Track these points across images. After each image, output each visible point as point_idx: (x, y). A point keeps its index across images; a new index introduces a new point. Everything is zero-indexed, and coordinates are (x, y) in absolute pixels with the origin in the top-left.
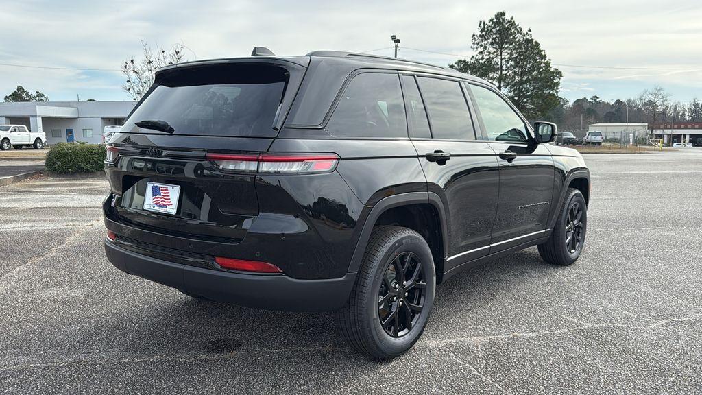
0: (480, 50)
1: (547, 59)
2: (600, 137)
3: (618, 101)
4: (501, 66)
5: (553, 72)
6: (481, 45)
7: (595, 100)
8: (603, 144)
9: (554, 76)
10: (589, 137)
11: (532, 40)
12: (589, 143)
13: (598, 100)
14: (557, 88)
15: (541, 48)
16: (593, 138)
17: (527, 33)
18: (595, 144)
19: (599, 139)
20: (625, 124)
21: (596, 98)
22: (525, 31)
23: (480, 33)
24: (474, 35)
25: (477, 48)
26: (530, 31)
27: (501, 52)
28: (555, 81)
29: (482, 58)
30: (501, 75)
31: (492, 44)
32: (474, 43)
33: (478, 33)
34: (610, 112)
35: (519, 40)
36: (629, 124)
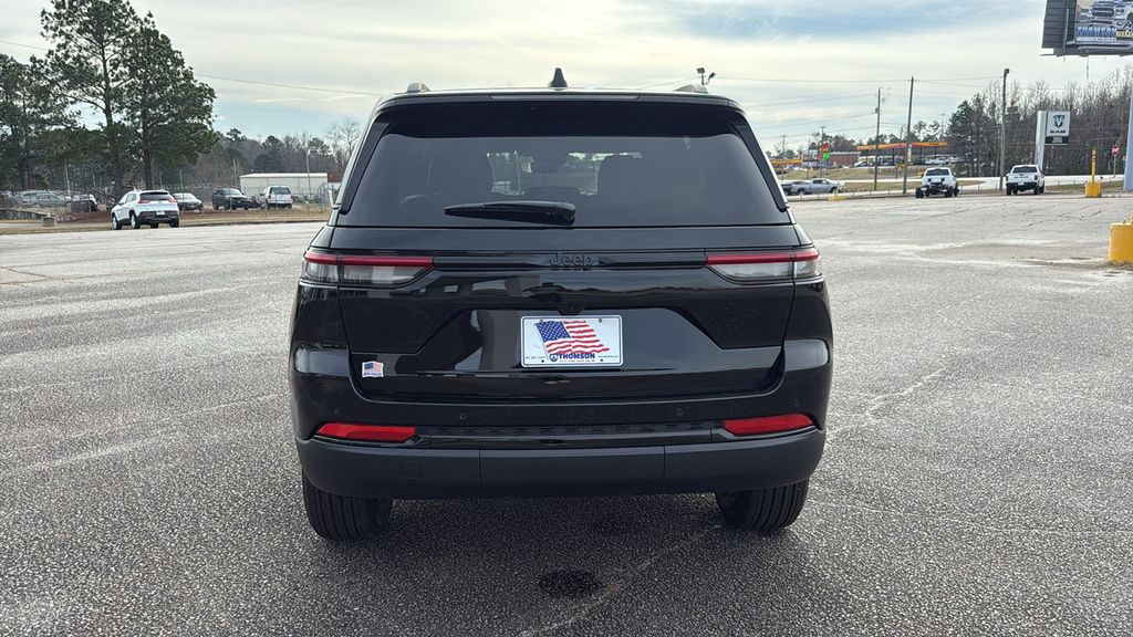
0: (61, 40)
1: (186, 66)
2: (289, 196)
3: (271, 139)
4: (106, 74)
5: (200, 89)
6: (62, 33)
7: (235, 136)
8: (293, 207)
9: (202, 96)
10: (273, 196)
11: (156, 32)
12: (274, 205)
13: (239, 136)
14: (210, 116)
15: (174, 48)
16: (278, 196)
17: (146, 20)
18: (283, 206)
19: (286, 198)
20: (306, 175)
21: (235, 132)
22: (141, 15)
23: (55, 10)
24: (44, 13)
25: (55, 36)
26: (150, 15)
27: (103, 48)
28: (205, 104)
29: (67, 56)
30: (107, 89)
31: (80, 32)
32: (46, 27)
33: (52, 9)
34: (263, 156)
35: (132, 31)
36: (311, 175)
